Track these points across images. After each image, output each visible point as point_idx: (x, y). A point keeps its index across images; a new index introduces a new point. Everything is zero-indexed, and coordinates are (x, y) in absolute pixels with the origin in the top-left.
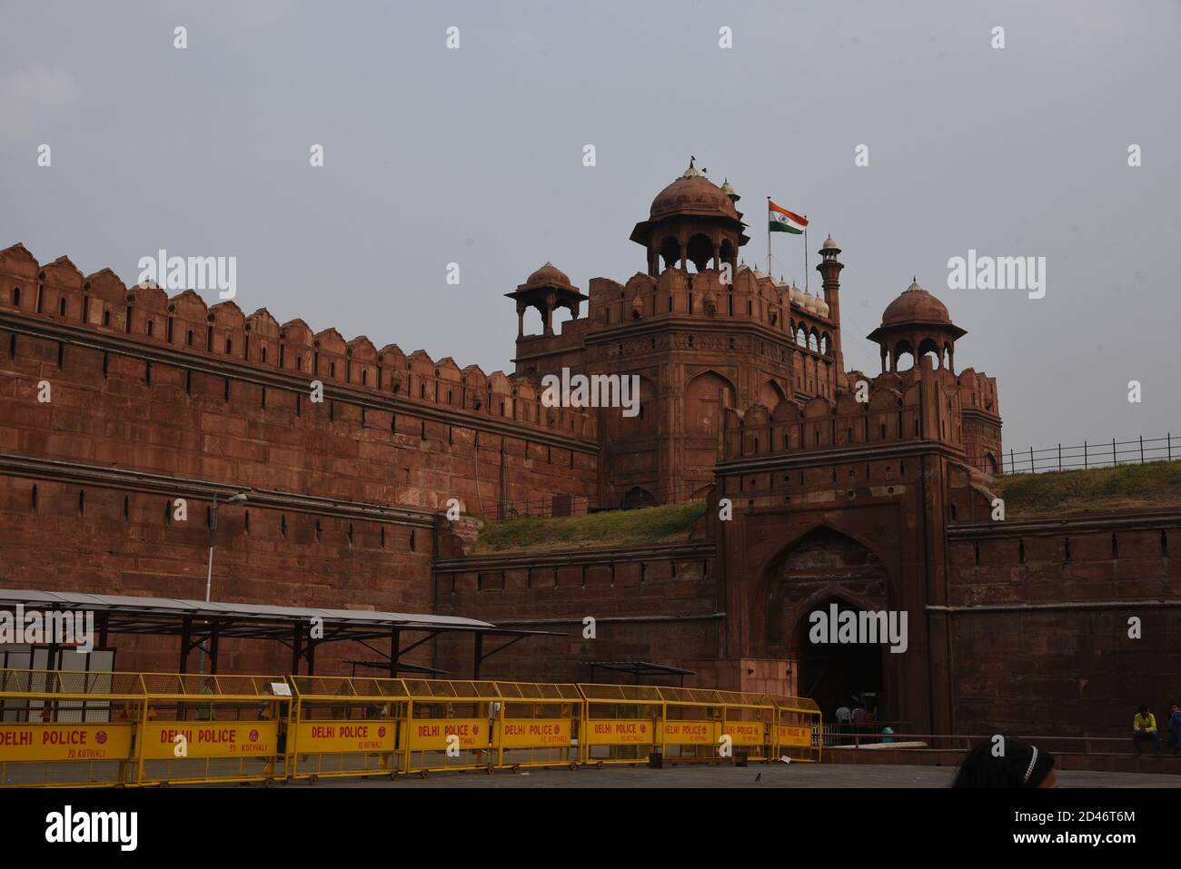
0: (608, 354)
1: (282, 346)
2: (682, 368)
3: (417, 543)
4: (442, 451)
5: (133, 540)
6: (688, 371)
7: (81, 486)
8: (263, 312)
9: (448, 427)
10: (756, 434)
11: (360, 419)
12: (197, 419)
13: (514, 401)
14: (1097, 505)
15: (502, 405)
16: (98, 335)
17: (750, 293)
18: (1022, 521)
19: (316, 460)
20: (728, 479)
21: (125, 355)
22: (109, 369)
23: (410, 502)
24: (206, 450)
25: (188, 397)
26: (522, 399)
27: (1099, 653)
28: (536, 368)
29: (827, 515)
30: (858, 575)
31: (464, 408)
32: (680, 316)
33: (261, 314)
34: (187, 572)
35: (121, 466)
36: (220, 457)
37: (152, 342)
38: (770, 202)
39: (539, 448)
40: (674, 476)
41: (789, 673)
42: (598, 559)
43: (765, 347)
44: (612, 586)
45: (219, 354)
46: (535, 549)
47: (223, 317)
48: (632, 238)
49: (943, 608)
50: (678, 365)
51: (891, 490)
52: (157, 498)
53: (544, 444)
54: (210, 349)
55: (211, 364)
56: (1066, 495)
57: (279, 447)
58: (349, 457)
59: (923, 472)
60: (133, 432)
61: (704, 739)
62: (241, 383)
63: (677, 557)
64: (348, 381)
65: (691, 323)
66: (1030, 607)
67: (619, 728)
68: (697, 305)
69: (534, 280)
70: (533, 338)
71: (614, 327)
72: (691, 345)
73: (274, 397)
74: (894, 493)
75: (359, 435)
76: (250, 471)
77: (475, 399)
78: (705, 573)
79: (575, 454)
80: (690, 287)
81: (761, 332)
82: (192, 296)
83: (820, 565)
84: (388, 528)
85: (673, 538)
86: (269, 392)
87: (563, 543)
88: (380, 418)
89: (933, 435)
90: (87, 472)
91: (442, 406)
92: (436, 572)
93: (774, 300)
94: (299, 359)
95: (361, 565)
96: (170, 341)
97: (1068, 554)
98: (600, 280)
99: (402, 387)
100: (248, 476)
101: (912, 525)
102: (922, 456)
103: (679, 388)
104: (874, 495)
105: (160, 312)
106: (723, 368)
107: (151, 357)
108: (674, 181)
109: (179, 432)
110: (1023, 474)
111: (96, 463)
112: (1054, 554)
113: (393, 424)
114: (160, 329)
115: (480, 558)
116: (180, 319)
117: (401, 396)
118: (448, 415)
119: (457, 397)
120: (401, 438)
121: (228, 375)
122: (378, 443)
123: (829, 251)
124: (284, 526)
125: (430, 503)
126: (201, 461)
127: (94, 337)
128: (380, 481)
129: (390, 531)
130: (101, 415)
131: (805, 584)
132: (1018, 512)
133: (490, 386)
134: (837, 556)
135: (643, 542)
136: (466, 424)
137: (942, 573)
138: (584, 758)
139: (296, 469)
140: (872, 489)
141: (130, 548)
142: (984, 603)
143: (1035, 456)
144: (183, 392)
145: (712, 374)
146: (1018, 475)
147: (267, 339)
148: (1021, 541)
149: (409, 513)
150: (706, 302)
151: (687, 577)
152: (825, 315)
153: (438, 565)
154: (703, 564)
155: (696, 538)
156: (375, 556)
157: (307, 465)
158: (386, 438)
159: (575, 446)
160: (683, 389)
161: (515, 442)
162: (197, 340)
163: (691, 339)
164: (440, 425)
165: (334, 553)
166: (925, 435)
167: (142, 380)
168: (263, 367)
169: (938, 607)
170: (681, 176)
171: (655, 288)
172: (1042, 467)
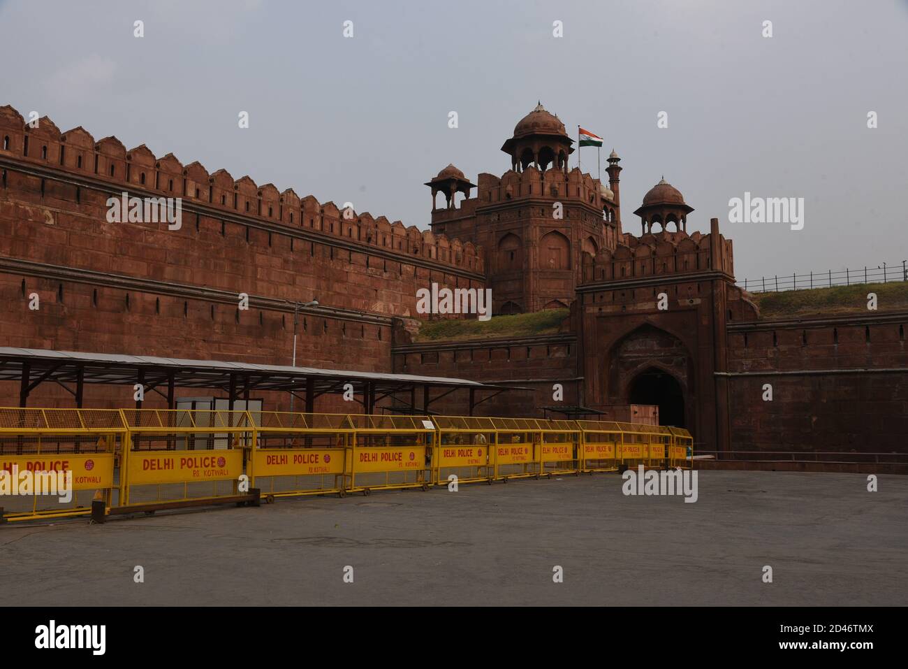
0: (490, 220)
1: (302, 212)
2: (538, 228)
3: (383, 335)
4: (396, 278)
5: (217, 333)
6: (541, 231)
7: (185, 298)
8: (290, 191)
9: (399, 264)
10: (603, 267)
11: (349, 259)
12: (253, 258)
13: (437, 249)
14: (824, 310)
15: (430, 251)
16: (194, 204)
17: (578, 183)
18: (775, 321)
19: (323, 284)
20: (585, 295)
21: (209, 217)
22: (200, 226)
23: (378, 310)
24: (258, 277)
25: (247, 244)
26: (441, 247)
27: (825, 401)
28: (444, 229)
29: (650, 317)
30: (668, 354)
31: (408, 252)
32: (536, 197)
33: (289, 192)
34: (249, 353)
35: (208, 286)
36: (267, 281)
37: (225, 209)
38: (580, 129)
39: (451, 277)
40: (533, 294)
41: (655, 413)
42: (499, 344)
43: (587, 216)
44: (509, 361)
45: (265, 217)
46: (457, 339)
47: (267, 193)
48: (502, 149)
49: (725, 374)
50: (535, 227)
51: (692, 302)
52: (230, 306)
53: (454, 275)
54: (259, 214)
55: (261, 223)
56: (802, 305)
57: (302, 276)
58: (343, 282)
59: (713, 290)
60: (216, 265)
61: (638, 455)
62: (278, 235)
63: (551, 343)
64: (341, 235)
65: (543, 201)
66: (781, 373)
67: (598, 449)
68: (547, 190)
69: (443, 174)
70: (442, 211)
71: (494, 203)
72: (543, 215)
73: (298, 244)
74: (694, 303)
75: (347, 268)
76: (285, 290)
77: (414, 247)
78: (569, 353)
79: (471, 281)
80: (542, 179)
81: (585, 207)
82: (248, 180)
83: (644, 347)
84: (366, 326)
85: (547, 332)
86: (295, 241)
87: (476, 335)
88: (359, 258)
89: (719, 268)
90: (188, 290)
91: (397, 251)
92: (394, 353)
93: (592, 188)
94: (312, 221)
95: (351, 349)
96: (236, 208)
97: (805, 341)
98: (485, 174)
99: (372, 239)
100: (284, 294)
101: (705, 322)
102: (712, 280)
103: (536, 241)
104: (680, 304)
105: (230, 190)
106: (562, 229)
107: (225, 218)
108: (529, 114)
109: (242, 266)
110: (770, 292)
111: (194, 284)
112: (796, 341)
113: (367, 262)
114: (229, 200)
115: (422, 344)
116: (241, 194)
117: (372, 244)
118: (399, 257)
119: (404, 244)
120: (372, 270)
121: (271, 230)
122: (359, 273)
123: (613, 159)
124: (305, 324)
125: (389, 311)
126: (256, 284)
127: (190, 205)
128: (360, 297)
129: (367, 328)
130: (196, 254)
131: (634, 359)
132: (772, 315)
133: (423, 239)
134: (655, 342)
135: (528, 334)
136: (410, 262)
137: (724, 353)
138: (582, 468)
139: (311, 289)
140: (679, 301)
141: (215, 338)
142: (750, 371)
143: (766, 282)
144: (244, 241)
145: (555, 232)
146: (767, 292)
147: (293, 208)
148: (775, 333)
149: (378, 317)
150: (552, 188)
151: (557, 355)
152: (612, 199)
153: (395, 349)
154: (567, 347)
155: (563, 331)
156: (359, 343)
157: (318, 287)
158: (363, 270)
159: (472, 276)
160: (538, 241)
161: (437, 273)
162: (252, 208)
163: (543, 211)
164: (395, 263)
165: (335, 341)
166: (714, 268)
167: (220, 232)
168: (291, 225)
169: (722, 373)
170: (533, 110)
171: (520, 179)
172: (783, 288)
